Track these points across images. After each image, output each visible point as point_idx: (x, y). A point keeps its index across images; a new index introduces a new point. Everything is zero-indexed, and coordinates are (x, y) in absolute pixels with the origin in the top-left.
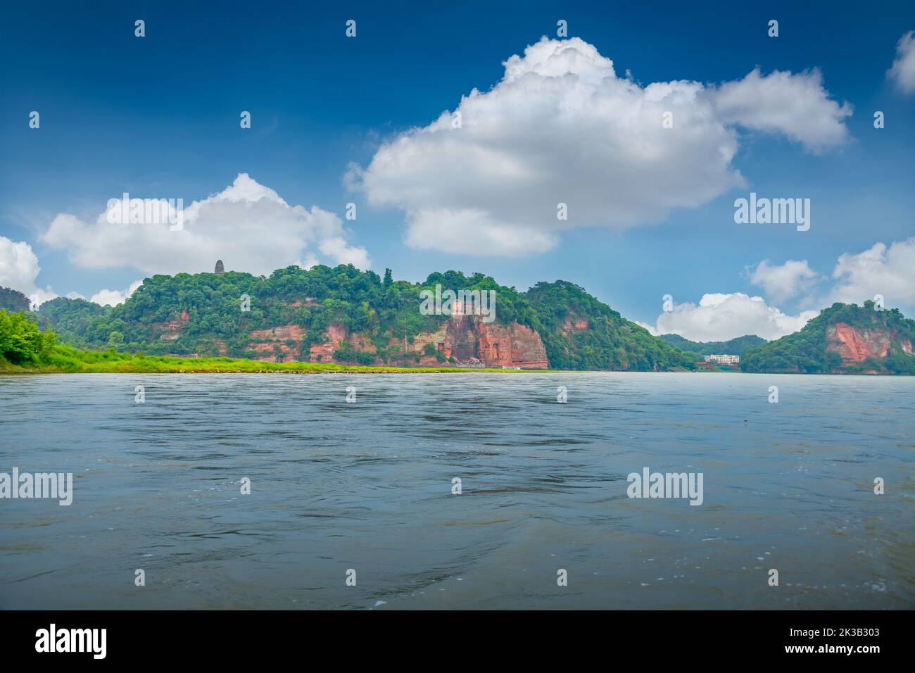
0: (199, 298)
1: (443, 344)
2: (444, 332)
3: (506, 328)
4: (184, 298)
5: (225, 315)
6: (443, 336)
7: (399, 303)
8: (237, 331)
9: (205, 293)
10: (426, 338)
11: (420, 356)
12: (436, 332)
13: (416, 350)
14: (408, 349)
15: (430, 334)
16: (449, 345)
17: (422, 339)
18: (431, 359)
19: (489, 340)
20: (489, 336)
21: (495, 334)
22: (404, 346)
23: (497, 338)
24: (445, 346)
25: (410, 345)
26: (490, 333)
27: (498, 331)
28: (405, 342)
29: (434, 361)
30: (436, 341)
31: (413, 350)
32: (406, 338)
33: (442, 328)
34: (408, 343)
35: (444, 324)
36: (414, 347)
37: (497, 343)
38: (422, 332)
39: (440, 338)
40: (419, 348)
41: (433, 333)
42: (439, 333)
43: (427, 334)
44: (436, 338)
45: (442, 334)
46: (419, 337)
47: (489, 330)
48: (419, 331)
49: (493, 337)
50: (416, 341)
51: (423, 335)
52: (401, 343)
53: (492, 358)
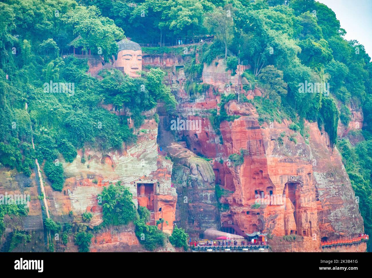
1: (150, 186)
2: (151, 148)
6: (149, 161)
10: (101, 170)
11: (89, 229)
12: (126, 149)
13: (75, 209)
14: (52, 206)
15: (110, 154)
16: (169, 189)
17: (90, 172)
18: (121, 239)
19: (274, 171)
20: (272, 159)
21: (286, 151)
22: (39, 197)
23: (294, 164)
24: (159, 194)
25: (54, 193)
26: (274, 149)
27: (292, 142)
28: (39, 184)
29: (129, 245)
30: (128, 177)
31: (66, 211)
32: (39, 169)
33: (141, 133)
34: (49, 187)
35: (146, 121)
36: (69, 198)
37: (296, 180)
38: (86, 149)
39: (142, 169)
40: (84, 203)
41: (116, 152)
42: (137, 150)
43: (100, 155)
44: (128, 169)
45: (146, 155)
46: (78, 167)
47: (271, 137)
48: (76, 146)
49: (285, 160)
50: (70, 181)
51: (90, 158)
52: (25, 186)
53: (284, 228)
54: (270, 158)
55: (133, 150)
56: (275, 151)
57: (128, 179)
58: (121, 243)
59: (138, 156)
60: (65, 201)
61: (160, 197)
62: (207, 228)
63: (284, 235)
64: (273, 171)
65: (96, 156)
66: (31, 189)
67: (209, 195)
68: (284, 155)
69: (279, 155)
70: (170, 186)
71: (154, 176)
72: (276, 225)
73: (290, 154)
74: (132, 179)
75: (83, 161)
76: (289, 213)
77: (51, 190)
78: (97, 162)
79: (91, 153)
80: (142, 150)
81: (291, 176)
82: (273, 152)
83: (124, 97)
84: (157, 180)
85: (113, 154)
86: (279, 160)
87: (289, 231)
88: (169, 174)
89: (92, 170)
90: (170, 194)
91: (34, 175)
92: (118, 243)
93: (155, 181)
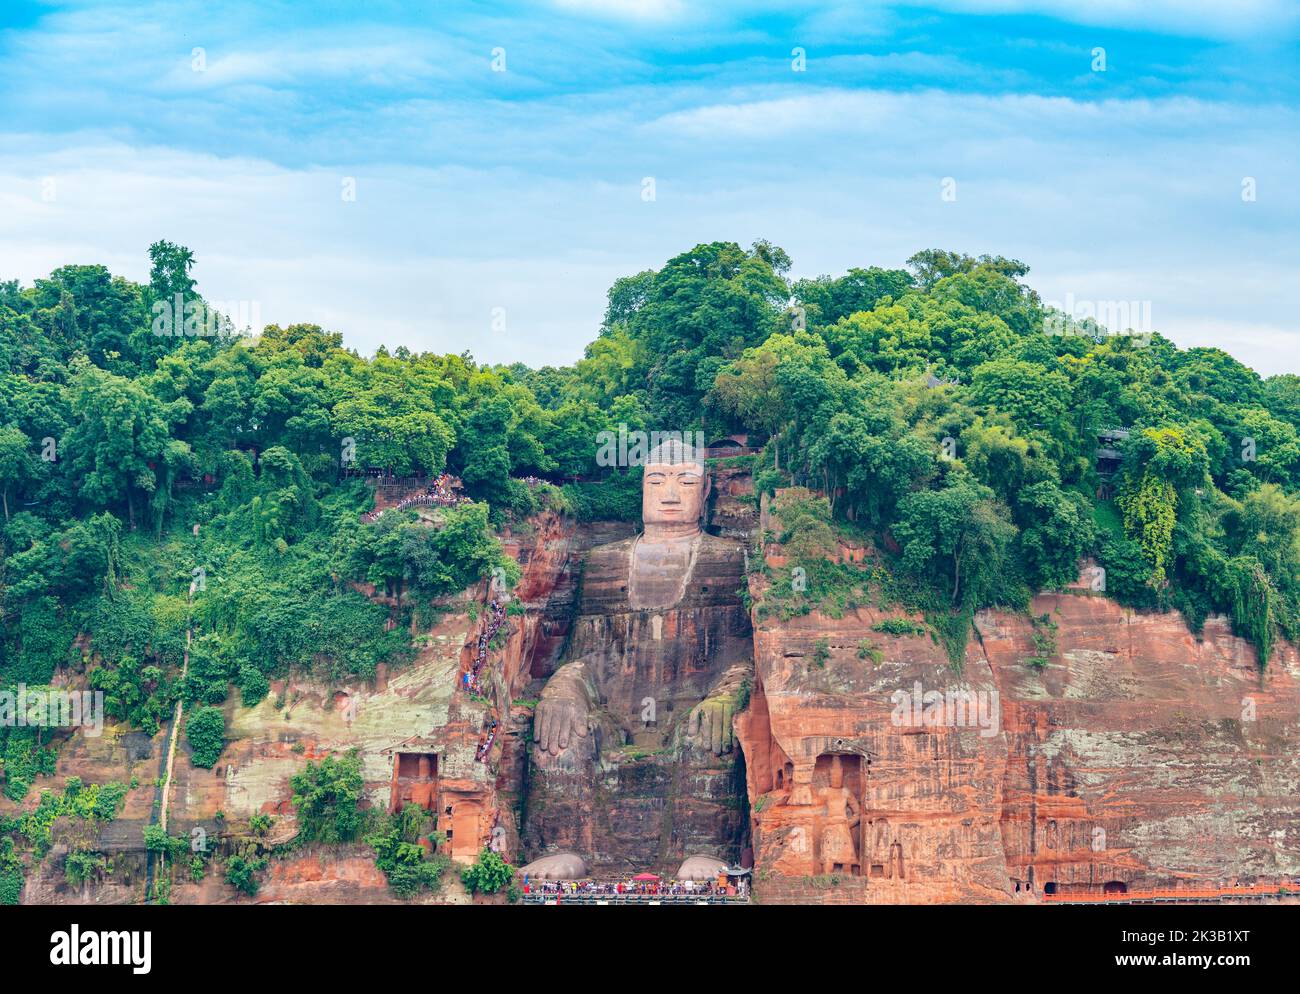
1: (432, 759)
2: (443, 676)
3: (952, 633)
6: (435, 703)
7: (147, 480)
10: (318, 723)
11: (260, 851)
12: (387, 678)
13: (233, 806)
14: (180, 799)
15: (347, 690)
16: (468, 766)
17: (288, 729)
18: (343, 873)
19: (788, 727)
20: (781, 700)
21: (830, 681)
22: (156, 779)
23: (846, 711)
24: (442, 778)
25: (194, 773)
26: (793, 676)
27: (865, 662)
28: (164, 754)
29: (361, 886)
30: (378, 738)
31: (209, 809)
32: (177, 722)
33: (430, 644)
34: (183, 760)
35: (449, 617)
36: (224, 784)
37: (849, 749)
38: (292, 679)
39: (414, 722)
40: (258, 795)
41: (363, 686)
42: (411, 681)
43: (324, 692)
44: (383, 721)
45: (430, 692)
46: (262, 718)
47: (784, 651)
48: (267, 672)
49: (819, 701)
50: (240, 747)
51: (297, 698)
52: (139, 758)
53: (810, 858)
54: (777, 697)
55: (402, 681)
56: (793, 681)
57: (377, 742)
58: (340, 882)
59: (411, 696)
60: (211, 790)
61: (444, 783)
62: (692, 853)
63: (810, 874)
64: (784, 727)
65: (314, 696)
66: (148, 763)
67: (709, 779)
68: (817, 690)
69: (803, 691)
70: (471, 759)
71: (439, 736)
72: (786, 850)
73: (842, 688)
74: (386, 744)
75: (279, 706)
76: (829, 824)
77: (187, 767)
78: (313, 708)
79: (303, 688)
80: (424, 681)
81: (833, 740)
82: (787, 683)
83: (388, 566)
84: (443, 747)
85: (356, 689)
86: (801, 701)
87: (829, 865)
88: (474, 731)
89: (293, 725)
90: (469, 777)
91: (162, 733)
92: (335, 881)
93: (438, 749)
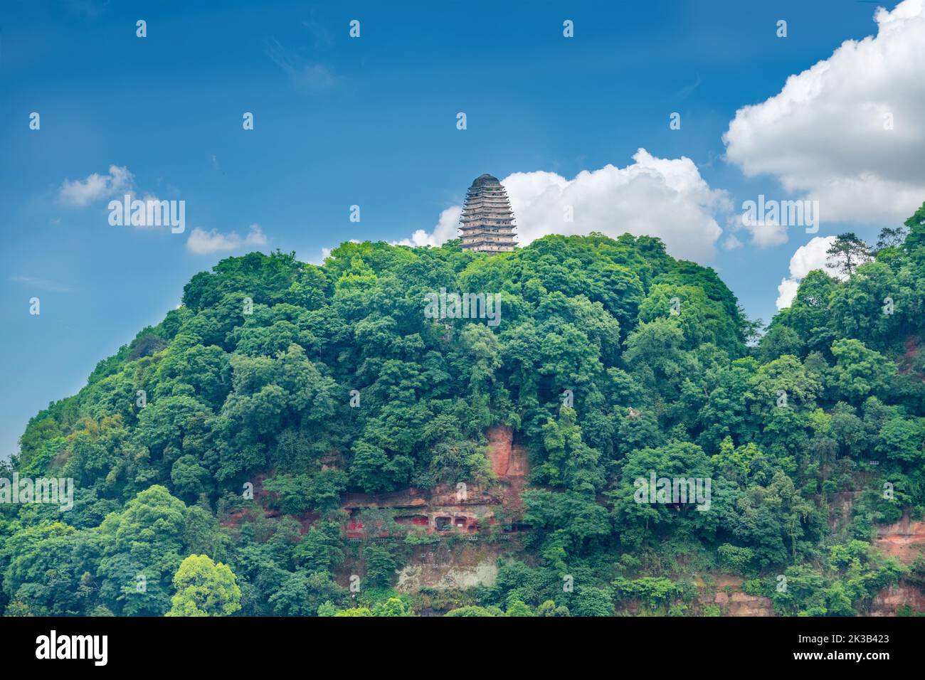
0: (576, 360)
4: (498, 363)
5: (727, 444)
8: (809, 528)
9: (591, 336)
